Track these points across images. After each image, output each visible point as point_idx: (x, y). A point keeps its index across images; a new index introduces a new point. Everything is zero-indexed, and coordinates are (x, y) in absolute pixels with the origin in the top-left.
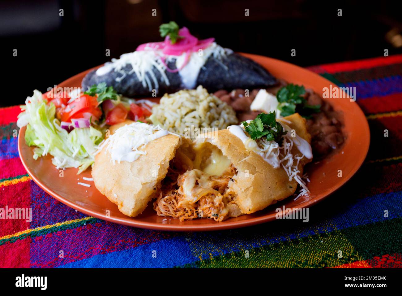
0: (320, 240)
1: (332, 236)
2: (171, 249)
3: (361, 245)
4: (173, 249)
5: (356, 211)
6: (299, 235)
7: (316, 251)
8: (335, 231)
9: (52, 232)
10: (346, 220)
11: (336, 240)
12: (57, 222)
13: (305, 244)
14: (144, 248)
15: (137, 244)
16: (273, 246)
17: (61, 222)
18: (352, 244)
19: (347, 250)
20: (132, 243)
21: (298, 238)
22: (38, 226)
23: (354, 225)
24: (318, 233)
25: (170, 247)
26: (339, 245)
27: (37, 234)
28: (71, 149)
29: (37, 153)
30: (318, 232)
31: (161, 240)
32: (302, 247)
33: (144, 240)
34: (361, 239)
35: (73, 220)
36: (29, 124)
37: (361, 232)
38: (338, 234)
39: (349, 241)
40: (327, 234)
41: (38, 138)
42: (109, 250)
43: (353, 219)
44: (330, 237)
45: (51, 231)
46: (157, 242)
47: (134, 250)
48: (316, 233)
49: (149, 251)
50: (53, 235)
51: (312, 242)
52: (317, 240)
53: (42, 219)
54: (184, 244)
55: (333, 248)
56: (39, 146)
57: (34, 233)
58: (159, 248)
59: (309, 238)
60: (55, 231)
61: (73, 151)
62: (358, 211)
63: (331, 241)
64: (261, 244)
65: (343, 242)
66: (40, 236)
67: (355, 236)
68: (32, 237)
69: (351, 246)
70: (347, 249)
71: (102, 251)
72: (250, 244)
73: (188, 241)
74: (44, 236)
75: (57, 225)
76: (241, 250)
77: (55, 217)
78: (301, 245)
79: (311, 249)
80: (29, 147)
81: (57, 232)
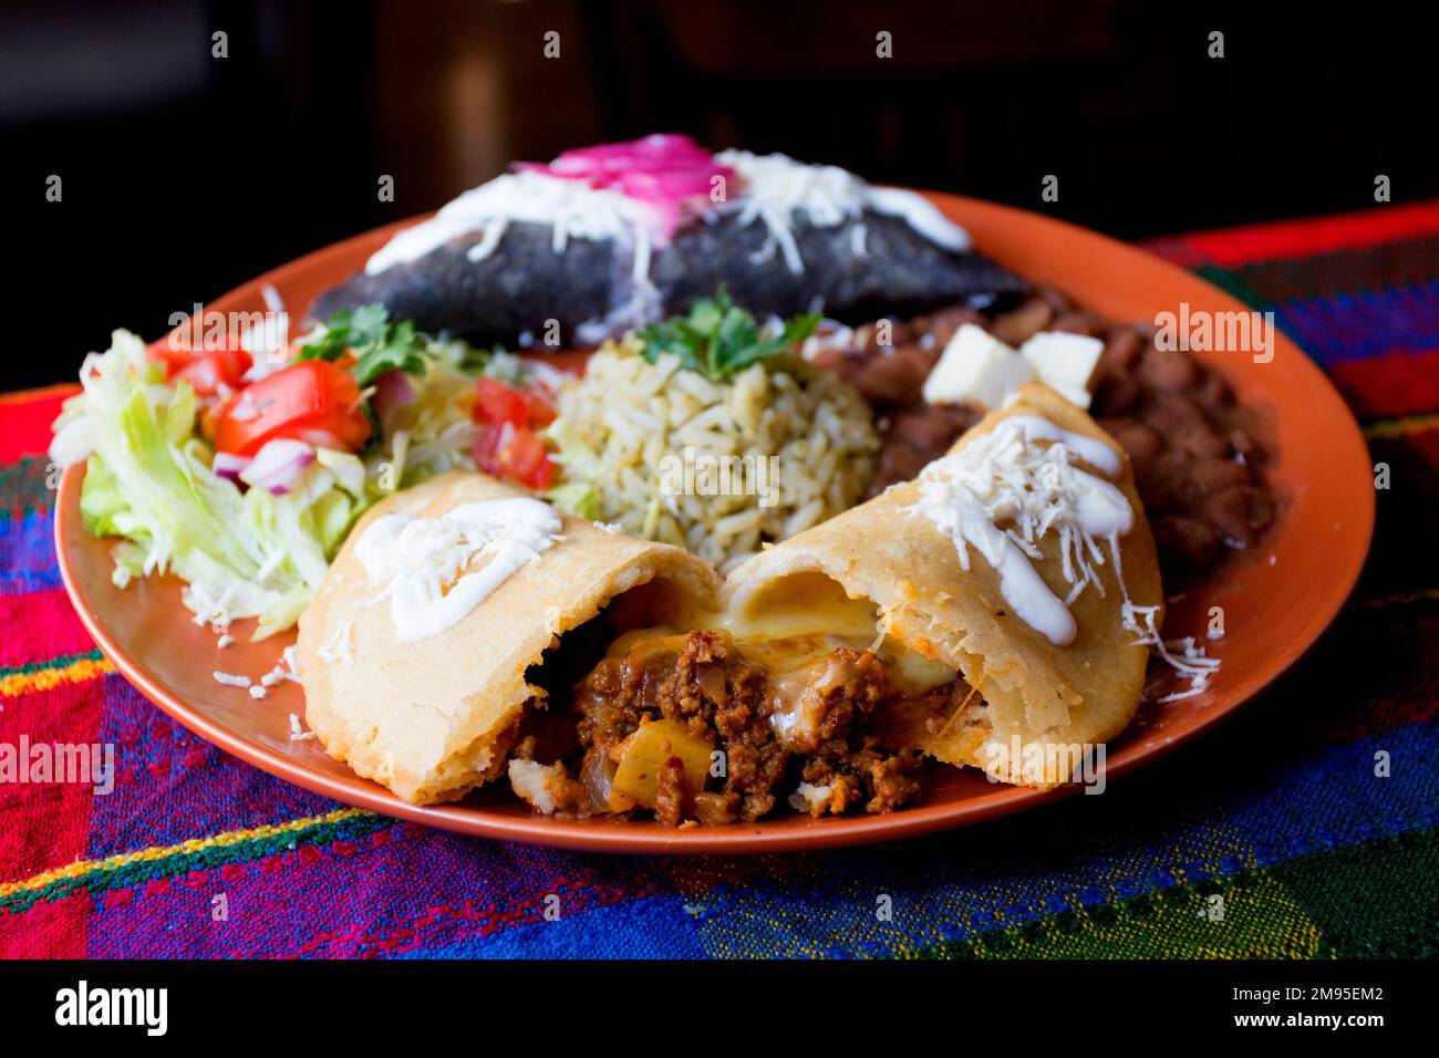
0: (1193, 907)
1: (1237, 892)
2: (628, 941)
3: (1347, 922)
4: (637, 943)
5: (1323, 794)
6: (1113, 889)
7: (1180, 950)
8: (1249, 871)
9: (167, 875)
10: (1288, 827)
11: (1254, 906)
12: (188, 838)
13: (1139, 923)
14: (525, 937)
15: (496, 924)
16: (1020, 935)
17: (202, 836)
18: (1315, 918)
19: (1293, 945)
20: (480, 919)
21: (1111, 902)
22: (118, 848)
23: (1317, 847)
24: (1185, 880)
25: (625, 936)
26: (1265, 923)
27: (112, 880)
28: (254, 552)
29: (127, 564)
30: (1184, 876)
31: (592, 909)
32: (1128, 937)
33: (522, 910)
34: (1347, 901)
35: (247, 832)
36: (94, 454)
37: (1345, 873)
38: (1260, 881)
39: (1301, 909)
40: (1218, 882)
41: (128, 508)
42: (393, 943)
43: (1312, 823)
44: (1232, 893)
45: (163, 870)
46: (573, 918)
47: (485, 945)
48: (1179, 882)
49: (543, 948)
50: (174, 884)
51: (1163, 914)
52: (1183, 909)
53: (135, 823)
54: (678, 928)
55: (1245, 938)
56: (135, 537)
57: (100, 877)
58: (581, 937)
59: (1151, 899)
60: (178, 869)
61: (259, 558)
62: (1333, 791)
63: (1235, 911)
64: (973, 927)
65: (1278, 913)
66: (122, 887)
67: (1325, 890)
68: (93, 890)
69: (1309, 928)
70: (1295, 939)
71: (364, 946)
72: (932, 926)
73: (692, 916)
74: (140, 890)
75: (185, 849)
76: (898, 948)
77: (185, 815)
78: (1124, 930)
79: (1162, 941)
80: (95, 539)
81: (187, 872)
